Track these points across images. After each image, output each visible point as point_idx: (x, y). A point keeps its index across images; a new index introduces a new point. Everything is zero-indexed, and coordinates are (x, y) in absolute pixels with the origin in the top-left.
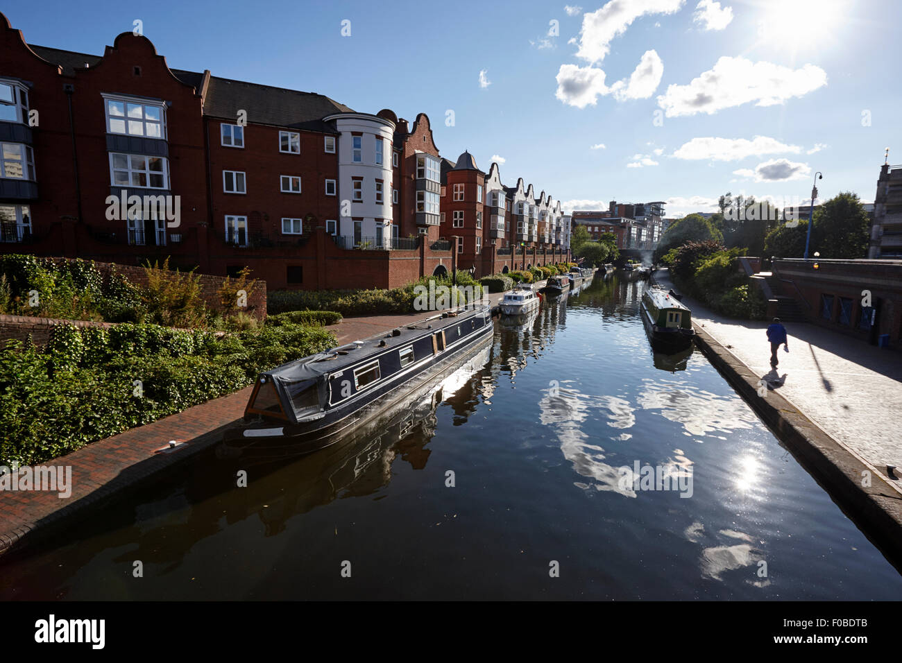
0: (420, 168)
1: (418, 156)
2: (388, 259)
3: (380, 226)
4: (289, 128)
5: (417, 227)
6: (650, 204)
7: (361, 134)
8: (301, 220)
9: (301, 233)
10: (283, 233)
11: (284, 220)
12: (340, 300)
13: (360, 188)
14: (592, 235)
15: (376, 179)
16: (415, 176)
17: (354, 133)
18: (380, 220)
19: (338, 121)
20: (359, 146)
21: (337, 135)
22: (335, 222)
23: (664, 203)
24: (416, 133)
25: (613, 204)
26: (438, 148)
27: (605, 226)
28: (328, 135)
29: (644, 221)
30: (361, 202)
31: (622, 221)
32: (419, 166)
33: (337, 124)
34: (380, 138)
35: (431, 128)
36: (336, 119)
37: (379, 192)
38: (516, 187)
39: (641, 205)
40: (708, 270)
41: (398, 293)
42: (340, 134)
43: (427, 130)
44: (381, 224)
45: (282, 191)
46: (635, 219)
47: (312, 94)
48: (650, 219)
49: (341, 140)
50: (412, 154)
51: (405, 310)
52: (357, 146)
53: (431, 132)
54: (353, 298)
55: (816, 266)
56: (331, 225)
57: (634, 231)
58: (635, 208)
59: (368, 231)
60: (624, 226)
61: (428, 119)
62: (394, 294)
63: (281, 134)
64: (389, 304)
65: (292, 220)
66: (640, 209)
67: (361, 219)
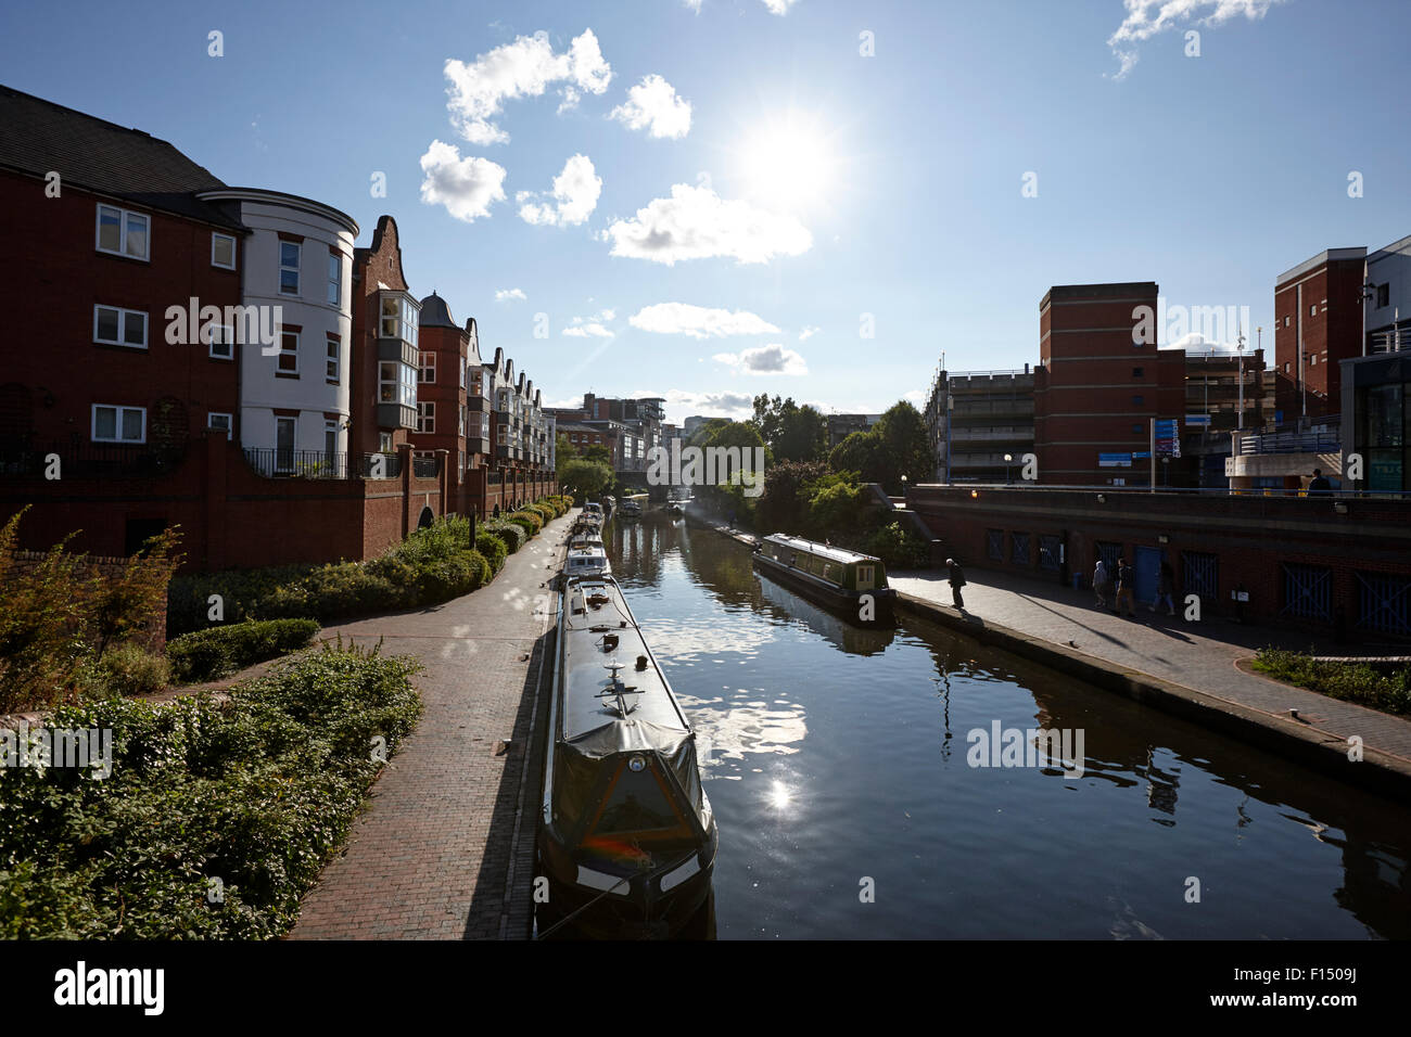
0: (386, 317)
1: (382, 295)
2: (363, 497)
3: (331, 429)
4: (125, 200)
5: (378, 432)
6: (644, 401)
7: (300, 239)
8: (144, 411)
9: (143, 440)
10: (94, 438)
11: (98, 409)
12: (279, 590)
13: (294, 349)
14: (578, 449)
15: (328, 333)
16: (377, 332)
17: (282, 236)
18: (333, 417)
19: (243, 204)
20: (293, 263)
21: (243, 234)
22: (230, 417)
23: (663, 400)
24: (381, 252)
25: (589, 397)
26: (407, 283)
27: (588, 433)
28: (221, 231)
29: (638, 427)
30: (297, 377)
31: (611, 426)
32: (385, 313)
33: (242, 211)
34: (337, 253)
35: (400, 246)
36: (239, 201)
37: (331, 359)
38: (493, 363)
39: (632, 402)
40: (825, 501)
41: (394, 567)
42: (248, 232)
43: (394, 247)
44: (333, 425)
45: (96, 339)
46: (624, 423)
47: (136, 132)
48: (647, 424)
49: (251, 245)
50: (374, 290)
51: (414, 601)
52: (290, 260)
53: (399, 251)
54: (305, 585)
55: (975, 495)
56: (221, 422)
57: (628, 441)
58: (624, 404)
59: (308, 440)
60: (612, 434)
61: (396, 228)
62: (386, 569)
63: (101, 209)
64: (384, 591)
65: (120, 410)
66: (629, 408)
67: (296, 413)
